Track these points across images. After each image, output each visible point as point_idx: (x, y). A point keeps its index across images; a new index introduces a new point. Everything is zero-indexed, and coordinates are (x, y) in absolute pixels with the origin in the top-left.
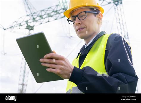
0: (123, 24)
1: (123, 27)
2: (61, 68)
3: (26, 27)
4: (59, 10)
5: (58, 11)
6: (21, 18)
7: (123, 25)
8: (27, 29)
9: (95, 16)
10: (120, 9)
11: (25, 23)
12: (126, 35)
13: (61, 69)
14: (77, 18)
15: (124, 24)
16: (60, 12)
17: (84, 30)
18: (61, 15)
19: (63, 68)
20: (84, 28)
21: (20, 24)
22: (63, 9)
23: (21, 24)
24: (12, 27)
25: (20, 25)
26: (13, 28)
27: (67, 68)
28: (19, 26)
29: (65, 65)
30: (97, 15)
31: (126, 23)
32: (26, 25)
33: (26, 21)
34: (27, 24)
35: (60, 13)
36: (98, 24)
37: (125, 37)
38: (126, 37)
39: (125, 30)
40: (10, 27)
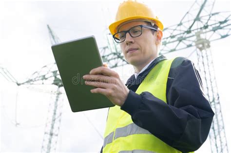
0: (210, 80)
1: (211, 85)
2: (115, 87)
3: (53, 82)
4: (108, 56)
5: (106, 57)
6: (45, 66)
7: (211, 82)
8: (54, 85)
9: (153, 34)
10: (207, 56)
11: (52, 74)
12: (216, 98)
13: (113, 89)
14: (128, 34)
15: (212, 80)
16: (109, 58)
17: (137, 51)
18: (110, 64)
19: (116, 88)
20: (138, 49)
21: (44, 76)
22: (115, 54)
23: (46, 77)
24: (31, 80)
25: (44, 78)
26: (32, 82)
27: (121, 89)
28: (42, 79)
29: (119, 85)
30: (155, 33)
31: (215, 78)
32: (53, 78)
33: (54, 72)
34: (55, 77)
35: (109, 61)
36: (156, 45)
37: (213, 101)
38: (216, 101)
39: (215, 89)
40: (27, 80)
